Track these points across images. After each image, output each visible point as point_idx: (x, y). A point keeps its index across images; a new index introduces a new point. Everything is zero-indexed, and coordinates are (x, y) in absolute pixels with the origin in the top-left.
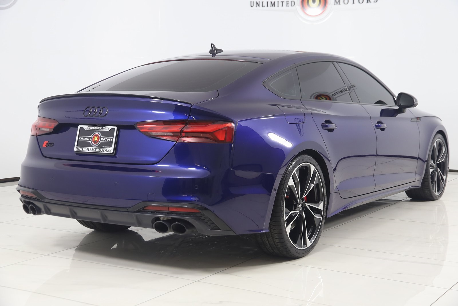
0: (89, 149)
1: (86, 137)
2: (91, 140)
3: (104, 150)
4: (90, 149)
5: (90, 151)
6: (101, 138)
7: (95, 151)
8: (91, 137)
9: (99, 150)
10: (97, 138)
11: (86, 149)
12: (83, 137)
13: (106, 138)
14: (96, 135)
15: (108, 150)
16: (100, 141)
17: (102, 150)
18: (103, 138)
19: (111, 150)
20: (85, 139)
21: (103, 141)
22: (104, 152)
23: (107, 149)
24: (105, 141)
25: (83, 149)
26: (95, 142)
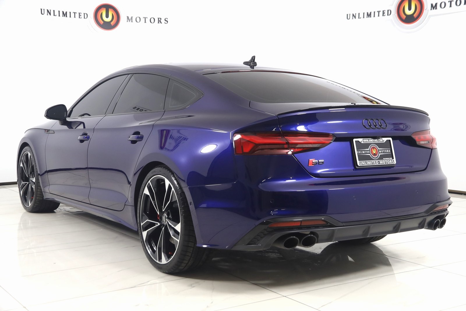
0: (372, 162)
1: (364, 151)
2: (370, 153)
3: (387, 162)
4: (374, 162)
5: (374, 164)
6: (379, 150)
7: (379, 163)
8: (369, 150)
9: (382, 162)
10: (375, 150)
11: (369, 163)
12: (361, 151)
13: (384, 150)
14: (374, 148)
15: (391, 162)
16: (379, 153)
17: (385, 162)
18: (381, 150)
19: (394, 161)
20: (364, 152)
21: (381, 153)
22: (387, 163)
23: (389, 160)
24: (383, 153)
25: (366, 163)
26: (375, 155)
